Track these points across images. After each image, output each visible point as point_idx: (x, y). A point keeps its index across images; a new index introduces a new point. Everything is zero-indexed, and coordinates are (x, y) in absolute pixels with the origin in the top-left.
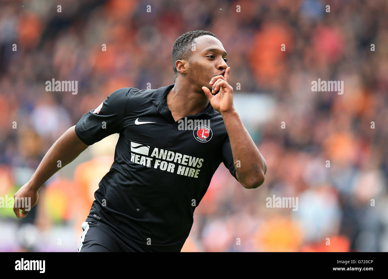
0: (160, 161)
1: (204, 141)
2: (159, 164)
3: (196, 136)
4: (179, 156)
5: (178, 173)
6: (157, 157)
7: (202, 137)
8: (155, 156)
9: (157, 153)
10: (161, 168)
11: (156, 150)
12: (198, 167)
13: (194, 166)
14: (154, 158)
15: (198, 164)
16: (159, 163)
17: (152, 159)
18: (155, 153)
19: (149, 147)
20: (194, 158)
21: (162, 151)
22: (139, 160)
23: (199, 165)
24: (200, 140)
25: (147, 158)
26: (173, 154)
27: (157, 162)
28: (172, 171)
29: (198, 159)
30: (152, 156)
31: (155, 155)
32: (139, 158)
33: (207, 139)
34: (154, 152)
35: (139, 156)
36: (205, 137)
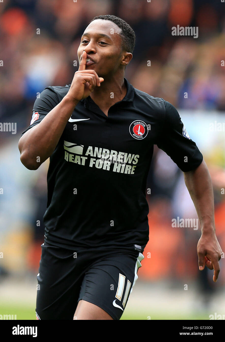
0: (95, 160)
1: (141, 138)
2: (94, 163)
3: (133, 133)
4: (114, 154)
5: (114, 170)
6: (92, 155)
7: (138, 134)
8: (89, 155)
9: (92, 152)
10: (97, 166)
11: (90, 148)
12: (134, 163)
13: (130, 162)
14: (89, 157)
15: (133, 160)
16: (94, 161)
17: (87, 158)
18: (90, 152)
19: (83, 146)
20: (130, 155)
21: (96, 149)
22: (73, 158)
23: (135, 162)
24: (136, 138)
25: (82, 157)
26: (108, 151)
27: (92, 160)
28: (108, 169)
29: (133, 155)
30: (87, 154)
31: (89, 153)
32: (73, 157)
33: (144, 136)
34: (88, 151)
35: (73, 156)
36: (141, 134)
